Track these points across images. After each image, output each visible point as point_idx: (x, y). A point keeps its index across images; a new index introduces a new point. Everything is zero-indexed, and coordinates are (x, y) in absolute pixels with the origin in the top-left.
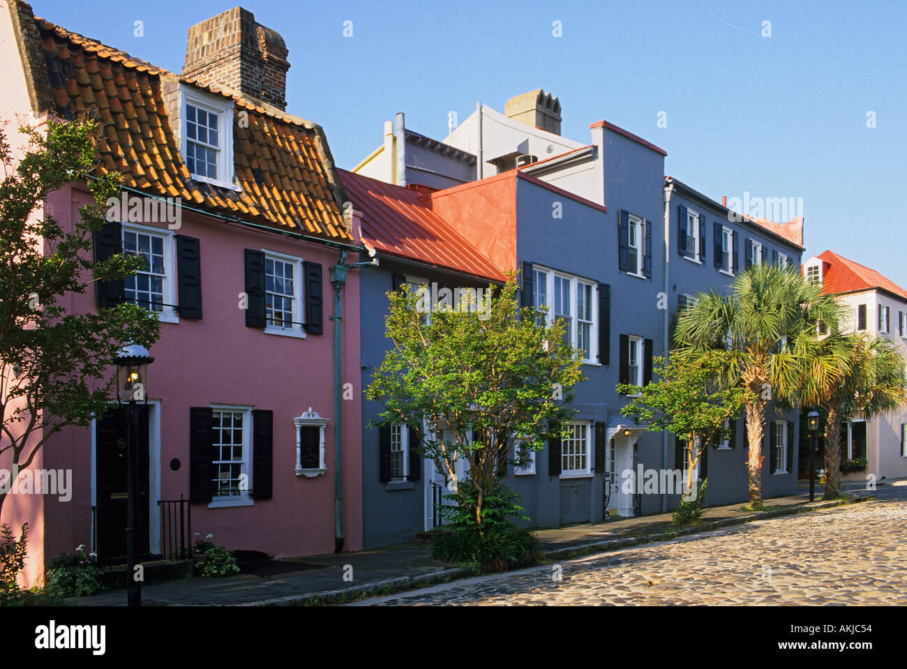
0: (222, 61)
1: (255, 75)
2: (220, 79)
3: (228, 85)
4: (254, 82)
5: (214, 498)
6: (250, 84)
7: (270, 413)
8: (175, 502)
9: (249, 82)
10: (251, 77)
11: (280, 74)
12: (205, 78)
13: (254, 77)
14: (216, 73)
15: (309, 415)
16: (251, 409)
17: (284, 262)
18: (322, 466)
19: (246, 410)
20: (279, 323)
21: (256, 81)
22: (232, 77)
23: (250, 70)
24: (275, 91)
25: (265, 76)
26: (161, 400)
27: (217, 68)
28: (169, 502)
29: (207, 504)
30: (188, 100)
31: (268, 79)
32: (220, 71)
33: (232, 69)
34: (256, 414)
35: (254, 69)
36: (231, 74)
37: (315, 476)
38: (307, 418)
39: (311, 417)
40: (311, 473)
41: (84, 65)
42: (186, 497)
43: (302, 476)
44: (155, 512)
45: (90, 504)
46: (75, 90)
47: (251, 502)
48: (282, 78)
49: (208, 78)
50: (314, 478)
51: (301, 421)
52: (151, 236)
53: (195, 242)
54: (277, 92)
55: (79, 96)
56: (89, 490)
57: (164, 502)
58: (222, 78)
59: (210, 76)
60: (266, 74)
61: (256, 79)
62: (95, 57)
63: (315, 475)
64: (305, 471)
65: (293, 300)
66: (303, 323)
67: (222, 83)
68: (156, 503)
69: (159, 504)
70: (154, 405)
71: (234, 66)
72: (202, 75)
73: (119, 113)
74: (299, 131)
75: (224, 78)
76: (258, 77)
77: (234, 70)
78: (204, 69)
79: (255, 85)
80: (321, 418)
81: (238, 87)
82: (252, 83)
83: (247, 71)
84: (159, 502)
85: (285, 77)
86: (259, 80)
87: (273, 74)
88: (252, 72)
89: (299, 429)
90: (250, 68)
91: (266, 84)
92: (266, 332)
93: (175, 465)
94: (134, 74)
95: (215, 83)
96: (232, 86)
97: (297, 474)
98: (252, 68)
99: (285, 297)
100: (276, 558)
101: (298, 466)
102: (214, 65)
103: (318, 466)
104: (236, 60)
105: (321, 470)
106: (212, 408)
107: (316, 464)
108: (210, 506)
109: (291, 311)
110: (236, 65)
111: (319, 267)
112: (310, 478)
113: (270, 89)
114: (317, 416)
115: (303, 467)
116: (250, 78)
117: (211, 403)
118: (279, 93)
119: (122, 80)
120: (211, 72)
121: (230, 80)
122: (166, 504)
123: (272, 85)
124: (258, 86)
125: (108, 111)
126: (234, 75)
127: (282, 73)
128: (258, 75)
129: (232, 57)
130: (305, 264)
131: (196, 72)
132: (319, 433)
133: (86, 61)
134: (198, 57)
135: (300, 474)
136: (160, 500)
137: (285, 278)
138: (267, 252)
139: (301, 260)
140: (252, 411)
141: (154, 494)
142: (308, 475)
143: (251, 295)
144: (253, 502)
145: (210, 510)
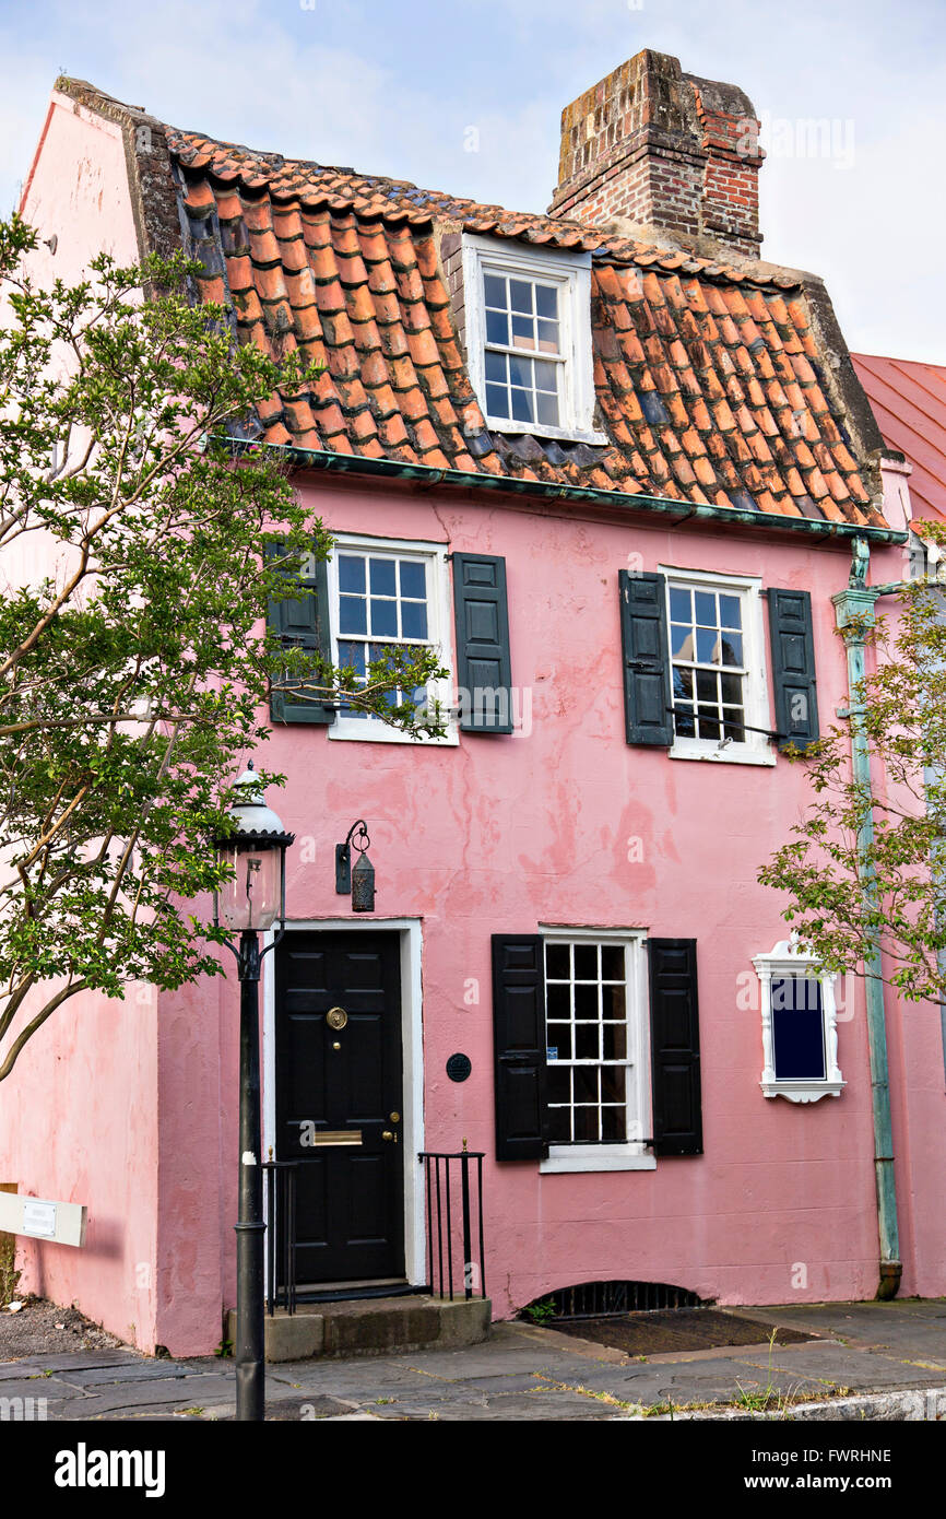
0: (619, 168)
1: (684, 185)
2: (616, 206)
3: (631, 217)
4: (685, 202)
5: (556, 1150)
6: (674, 208)
7: (688, 946)
9: (673, 202)
10: (676, 191)
11: (742, 176)
12: (591, 207)
13: (683, 190)
14: (609, 194)
15: (790, 950)
16: (643, 939)
17: (717, 592)
18: (833, 1074)
19: (632, 939)
20: (709, 732)
21: (688, 198)
22: (637, 197)
23: (672, 178)
24: (733, 213)
25: (707, 185)
26: (421, 919)
27: (611, 182)
29: (539, 1164)
30: (484, 265)
31: (716, 190)
32: (616, 189)
33: (636, 180)
34: (656, 947)
35: (682, 173)
36: (636, 191)
37: (814, 1100)
38: (786, 957)
39: (796, 955)
40: (802, 1091)
41: (269, 225)
42: (489, 1145)
43: (780, 1098)
44: (415, 1177)
46: (245, 277)
47: (650, 1162)
48: (749, 183)
49: (596, 207)
50: (810, 1104)
51: (775, 964)
52: (368, 556)
53: (496, 564)
54: (736, 214)
55: (250, 289)
57: (429, 1156)
58: (619, 202)
59: (599, 202)
60: (711, 181)
61: (687, 194)
62: (296, 205)
63: (815, 1096)
64: (786, 1087)
65: (743, 679)
66: (769, 728)
67: (620, 214)
68: (416, 1158)
69: (421, 1161)
70: (408, 930)
71: (638, 175)
72: (586, 203)
73: (334, 313)
74: (766, 294)
75: (623, 203)
76: (692, 190)
77: (640, 182)
78: (589, 189)
79: (687, 208)
81: (648, 217)
82: (680, 205)
83: (667, 180)
84: (421, 1155)
85: (755, 180)
86: (694, 196)
87: (727, 178)
88: (676, 182)
89: (768, 984)
90: (672, 173)
91: (712, 201)
92: (673, 754)
93: (459, 1068)
94: (380, 227)
95: (609, 216)
96: (637, 216)
97: (767, 1094)
98: (678, 174)
99: (723, 673)
100: (721, 1303)
101: (768, 1075)
102: (604, 178)
103: (820, 1074)
104: (641, 161)
105: (834, 1086)
106: (542, 936)
107: (817, 1069)
108: (546, 1167)
109: (740, 703)
110: (642, 172)
111: (803, 598)
112: (799, 1105)
113: (721, 210)
115: (779, 1074)
116: (673, 196)
117: (540, 924)
118: (744, 216)
119: (351, 243)
120: (602, 193)
121: (633, 206)
122: (433, 1160)
123: (727, 201)
124: (694, 210)
125: (313, 310)
126: (640, 193)
127: (749, 173)
128: (692, 185)
129: (634, 157)
130: (768, 595)
131: (576, 199)
133: (277, 215)
134: (578, 165)
135: (773, 1094)
136: (422, 1151)
137: (721, 629)
138: (667, 573)
139: (757, 585)
140: (644, 942)
141: (411, 1137)
142: (795, 1097)
143: (635, 672)
144: (655, 1161)
145: (547, 1178)
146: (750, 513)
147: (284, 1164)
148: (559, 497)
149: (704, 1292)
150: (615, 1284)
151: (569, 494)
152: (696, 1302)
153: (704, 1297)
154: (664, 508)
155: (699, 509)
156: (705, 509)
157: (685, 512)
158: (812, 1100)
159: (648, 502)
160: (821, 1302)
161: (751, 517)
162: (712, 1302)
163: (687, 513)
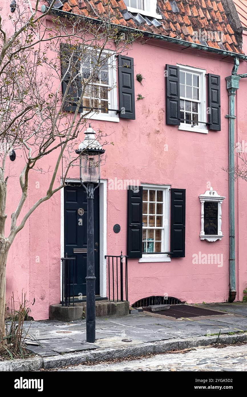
5: (143, 255)
7: (183, 191)
8: (117, 257)
15: (210, 193)
16: (169, 188)
17: (193, 74)
18: (220, 233)
19: (165, 189)
20: (188, 121)
26: (107, 180)
28: (113, 257)
29: (139, 260)
34: (173, 192)
38: (209, 195)
39: (212, 196)
40: (211, 239)
42: (124, 254)
43: (205, 240)
44: (104, 264)
45: (60, 256)
51: (204, 198)
53: (131, 60)
56: (59, 246)
57: (109, 256)
63: (215, 240)
64: (208, 237)
65: (198, 105)
66: (206, 122)
69: (105, 258)
70: (103, 183)
80: (219, 196)
84: (105, 257)
89: (203, 204)
92: (180, 128)
93: (117, 229)
99: (193, 102)
100: (186, 303)
101: (203, 233)
103: (216, 233)
105: (221, 237)
106: (142, 187)
108: (141, 260)
109: (197, 112)
111: (218, 78)
112: (210, 242)
114: (216, 195)
115: (206, 234)
122: (111, 258)
130: (208, 76)
132: (217, 207)
135: (203, 239)
136: (106, 255)
137: (193, 87)
138: (180, 66)
139: (205, 72)
140: (169, 190)
141: (103, 250)
142: (209, 240)
143: (170, 100)
144: (170, 259)
145: (141, 264)
146: (207, 47)
147: (67, 258)
148: (152, 37)
149: (182, 299)
150: (158, 297)
151: (155, 37)
152: (180, 303)
153: (182, 301)
154: (182, 44)
155: (192, 45)
156: (193, 45)
157: (188, 46)
158: (214, 241)
159: (178, 41)
160: (213, 303)
161: (207, 48)
162: (184, 302)
163: (189, 46)
